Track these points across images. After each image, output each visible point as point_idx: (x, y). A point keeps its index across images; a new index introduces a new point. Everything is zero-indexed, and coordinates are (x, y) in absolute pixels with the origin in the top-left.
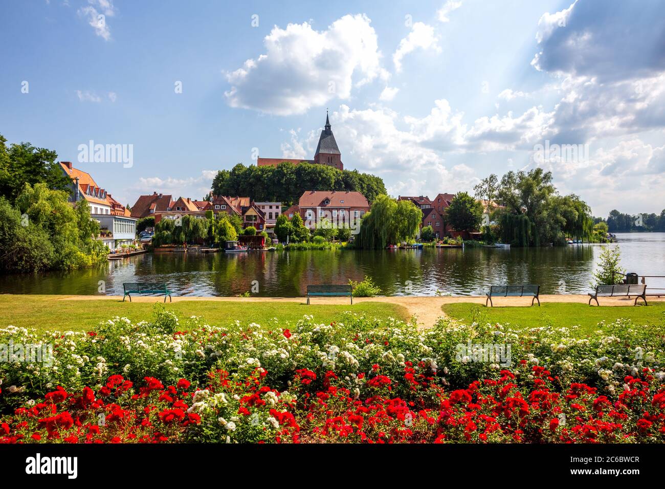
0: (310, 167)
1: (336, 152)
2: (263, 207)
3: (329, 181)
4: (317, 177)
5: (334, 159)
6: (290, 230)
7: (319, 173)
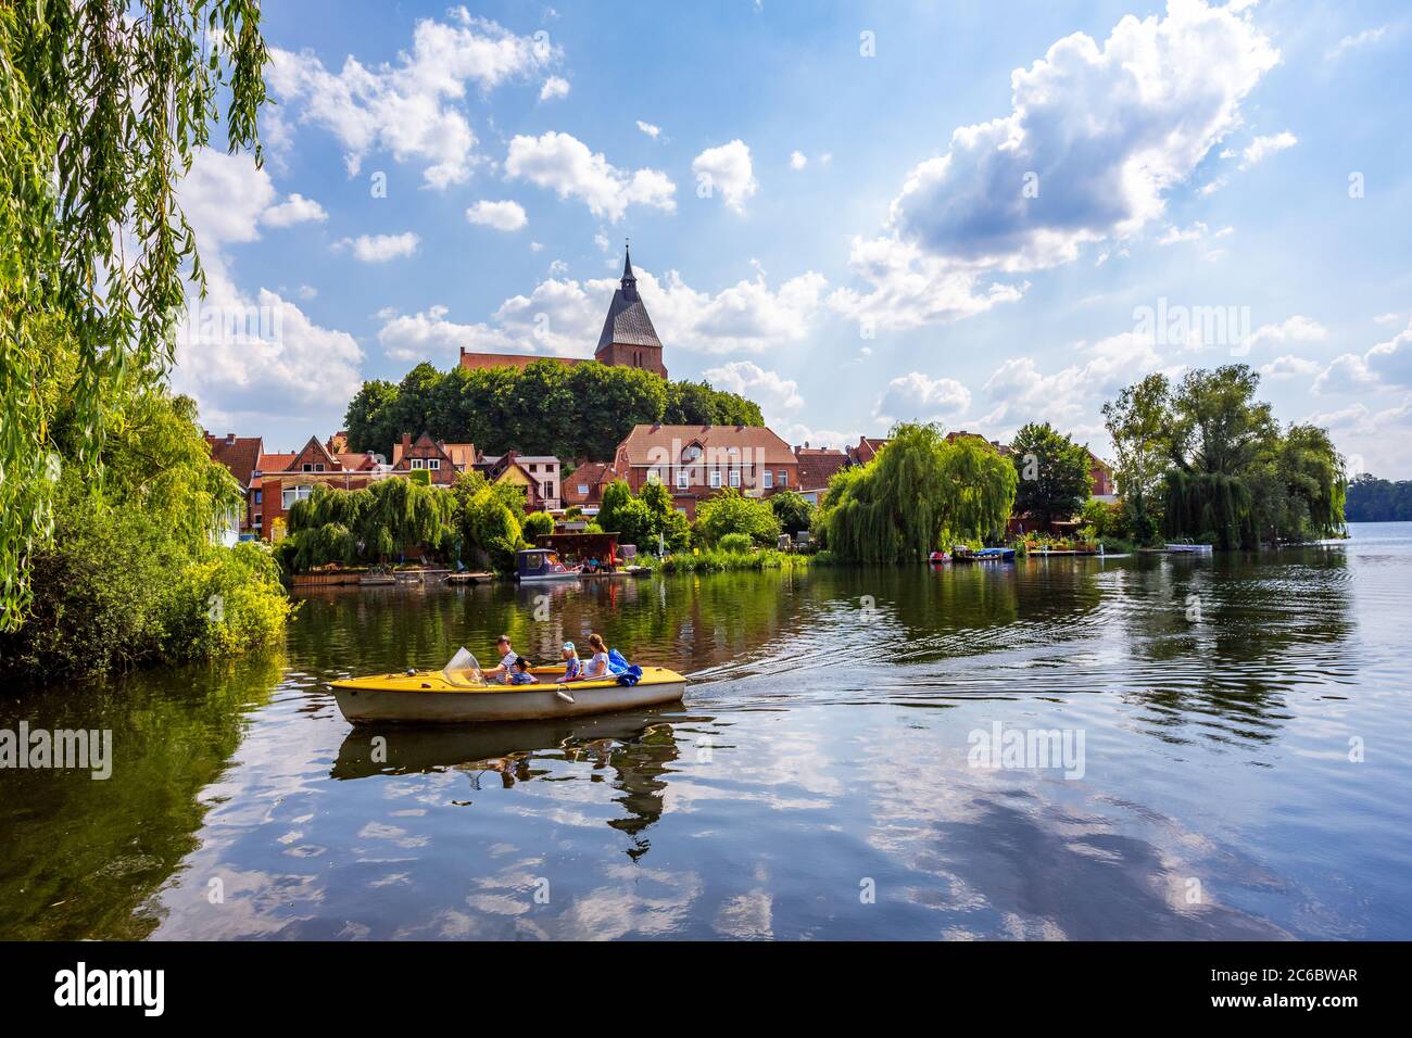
0: (608, 374)
1: (650, 342)
2: (533, 468)
3: (653, 407)
4: (624, 396)
5: (648, 355)
6: (643, 521)
7: (630, 387)
